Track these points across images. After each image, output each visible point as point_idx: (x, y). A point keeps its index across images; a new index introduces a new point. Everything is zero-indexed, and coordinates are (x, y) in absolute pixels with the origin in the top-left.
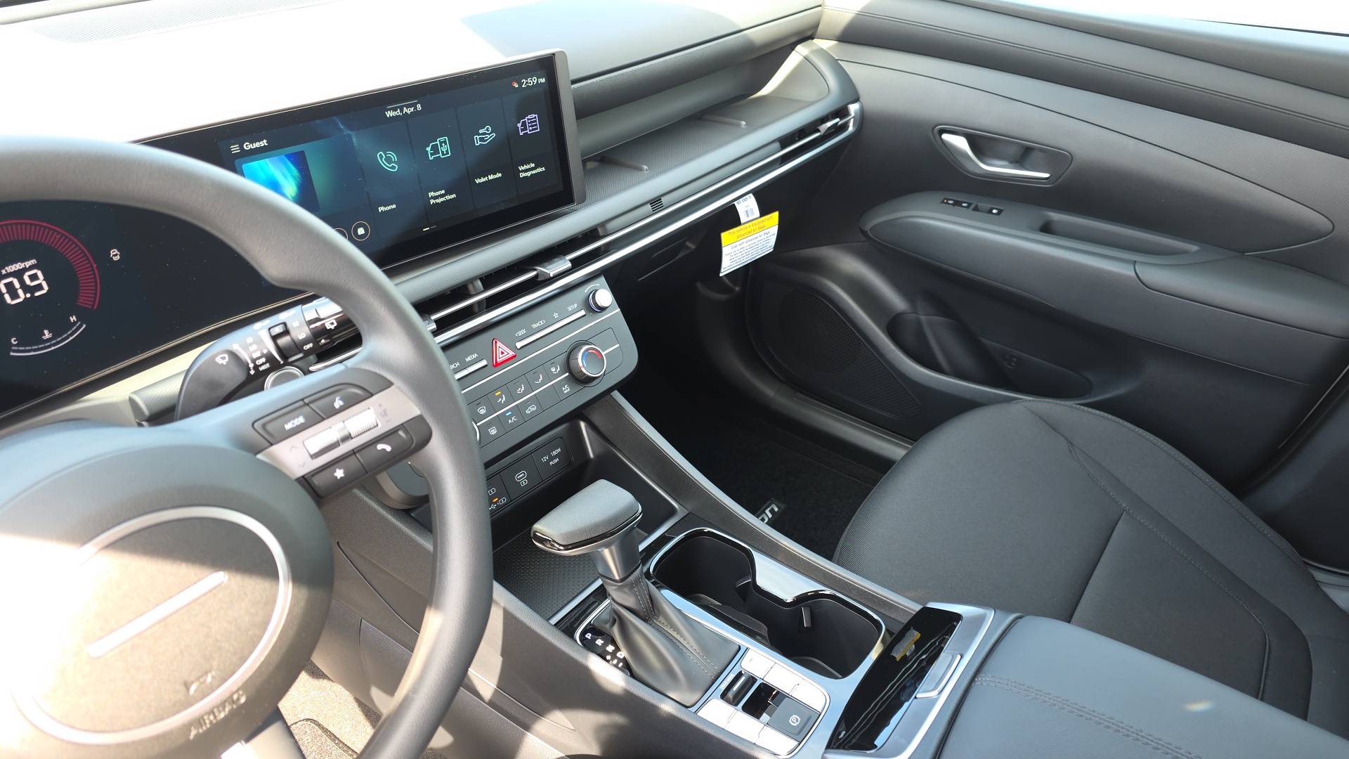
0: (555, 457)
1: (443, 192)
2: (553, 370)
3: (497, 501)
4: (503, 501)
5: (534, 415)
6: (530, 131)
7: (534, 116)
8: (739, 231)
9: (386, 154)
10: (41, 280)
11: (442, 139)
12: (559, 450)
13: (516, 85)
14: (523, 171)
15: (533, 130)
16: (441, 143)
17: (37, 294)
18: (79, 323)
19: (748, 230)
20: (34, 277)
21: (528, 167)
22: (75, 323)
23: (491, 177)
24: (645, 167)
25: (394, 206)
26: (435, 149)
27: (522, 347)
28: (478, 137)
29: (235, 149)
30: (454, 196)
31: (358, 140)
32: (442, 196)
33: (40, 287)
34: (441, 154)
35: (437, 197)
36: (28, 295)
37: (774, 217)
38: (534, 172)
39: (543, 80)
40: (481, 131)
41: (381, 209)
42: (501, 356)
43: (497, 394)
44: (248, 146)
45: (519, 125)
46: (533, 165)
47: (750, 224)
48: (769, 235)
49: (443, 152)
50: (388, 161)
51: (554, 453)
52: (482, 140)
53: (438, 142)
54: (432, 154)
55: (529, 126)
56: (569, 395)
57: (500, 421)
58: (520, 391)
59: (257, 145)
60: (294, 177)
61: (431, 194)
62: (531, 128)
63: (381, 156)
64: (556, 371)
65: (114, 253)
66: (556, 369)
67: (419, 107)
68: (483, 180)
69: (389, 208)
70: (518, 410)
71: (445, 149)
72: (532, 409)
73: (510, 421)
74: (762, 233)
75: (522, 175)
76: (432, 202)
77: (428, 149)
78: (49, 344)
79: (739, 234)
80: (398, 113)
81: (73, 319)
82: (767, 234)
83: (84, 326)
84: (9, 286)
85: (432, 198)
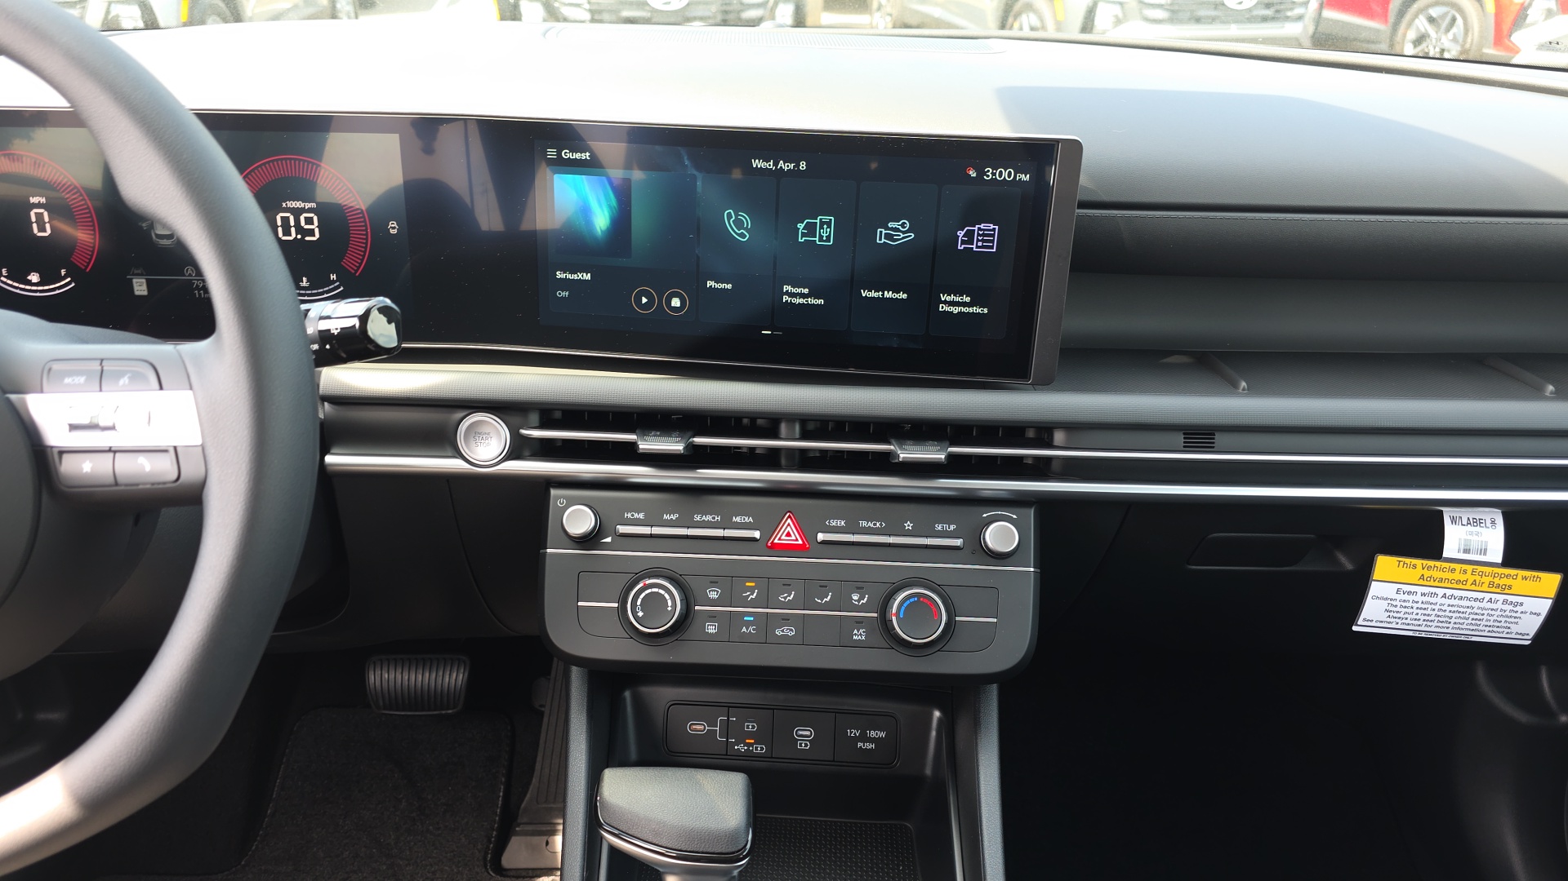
0: (871, 740)
1: (806, 291)
2: (855, 597)
3: (752, 745)
4: (760, 749)
5: (785, 641)
6: (977, 247)
7: (992, 226)
8: (1429, 568)
9: (736, 215)
10: (315, 226)
11: (826, 218)
12: (882, 734)
13: (973, 174)
14: (945, 302)
15: (982, 247)
16: (822, 224)
17: (307, 238)
18: (338, 283)
19: (1457, 576)
20: (309, 221)
21: (958, 299)
22: (334, 282)
23: (888, 295)
24: (1243, 384)
25: (729, 286)
26: (811, 230)
27: (824, 542)
28: (884, 232)
29: (552, 153)
30: (821, 302)
31: (703, 185)
32: (802, 296)
33: (311, 233)
34: (817, 239)
35: (795, 295)
36: (299, 237)
37: (1551, 582)
38: (964, 310)
39: (1026, 178)
40: (891, 225)
41: (710, 283)
42: (783, 537)
43: (748, 584)
44: (566, 154)
45: (961, 234)
46: (968, 299)
47: (1469, 568)
48: (1519, 608)
49: (821, 237)
50: (738, 225)
51: (873, 734)
52: (888, 236)
53: (818, 221)
54: (803, 235)
55: (978, 240)
56: (858, 645)
57: (733, 620)
58: (785, 598)
59: (577, 156)
60: (610, 207)
61: (787, 288)
62: (980, 244)
63: (729, 214)
64: (859, 601)
65: (393, 226)
66: (862, 598)
67: (803, 165)
68: (873, 294)
69: (722, 286)
70: (767, 623)
71: (825, 232)
72: (789, 631)
73: (744, 629)
74: (1501, 597)
75: (943, 308)
76: (785, 298)
77: (801, 226)
78: (304, 292)
79: (1427, 573)
80: (770, 165)
81: (333, 277)
82: (1516, 604)
83: (342, 288)
84: (285, 220)
85: (787, 293)
